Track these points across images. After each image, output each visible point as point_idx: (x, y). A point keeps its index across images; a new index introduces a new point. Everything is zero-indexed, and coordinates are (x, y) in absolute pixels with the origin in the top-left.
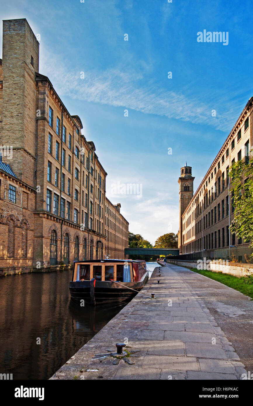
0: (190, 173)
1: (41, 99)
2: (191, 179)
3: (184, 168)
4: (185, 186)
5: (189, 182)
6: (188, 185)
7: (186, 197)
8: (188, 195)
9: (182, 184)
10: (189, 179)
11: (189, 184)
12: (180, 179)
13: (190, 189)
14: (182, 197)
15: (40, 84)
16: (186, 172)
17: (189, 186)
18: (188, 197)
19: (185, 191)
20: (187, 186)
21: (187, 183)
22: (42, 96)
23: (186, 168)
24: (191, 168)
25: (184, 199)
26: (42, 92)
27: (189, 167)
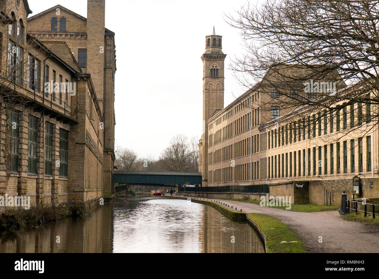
0: (220, 45)
1: (108, 50)
2: (220, 57)
3: (210, 38)
4: (212, 67)
5: (218, 62)
6: (216, 67)
7: (214, 87)
8: (217, 83)
9: (208, 65)
10: (218, 57)
11: (218, 65)
12: (204, 56)
13: (220, 75)
14: (208, 87)
15: (108, 38)
16: (214, 45)
17: (217, 69)
18: (216, 87)
19: (212, 78)
20: (214, 69)
21: (216, 63)
22: (109, 47)
23: (214, 37)
24: (221, 37)
25: (211, 91)
26: (109, 44)
27: (218, 36)
